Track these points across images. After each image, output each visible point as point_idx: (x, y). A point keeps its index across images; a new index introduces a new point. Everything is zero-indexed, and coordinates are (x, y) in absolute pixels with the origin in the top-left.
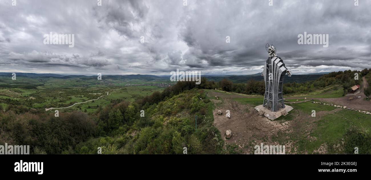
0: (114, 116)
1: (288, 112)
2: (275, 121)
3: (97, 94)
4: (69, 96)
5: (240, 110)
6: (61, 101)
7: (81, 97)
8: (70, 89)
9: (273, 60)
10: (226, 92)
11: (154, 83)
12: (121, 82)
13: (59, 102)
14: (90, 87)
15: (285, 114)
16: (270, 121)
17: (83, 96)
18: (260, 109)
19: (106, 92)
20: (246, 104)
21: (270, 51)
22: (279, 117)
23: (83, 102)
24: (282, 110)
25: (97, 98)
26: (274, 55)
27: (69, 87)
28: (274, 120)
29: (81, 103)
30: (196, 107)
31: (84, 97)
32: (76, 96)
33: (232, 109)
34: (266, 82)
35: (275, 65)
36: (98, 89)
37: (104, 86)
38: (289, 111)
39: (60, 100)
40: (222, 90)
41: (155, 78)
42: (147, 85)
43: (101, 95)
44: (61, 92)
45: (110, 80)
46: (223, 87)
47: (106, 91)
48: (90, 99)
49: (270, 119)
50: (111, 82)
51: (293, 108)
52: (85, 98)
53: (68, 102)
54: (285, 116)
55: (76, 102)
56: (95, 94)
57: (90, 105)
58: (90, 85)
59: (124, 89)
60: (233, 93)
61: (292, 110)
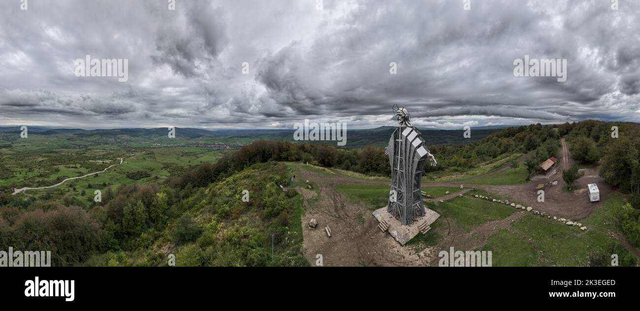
0: (133, 213)
1: (431, 226)
2: (407, 247)
3: (103, 163)
4: (56, 165)
5: (348, 216)
6: (41, 176)
7: (76, 168)
8: (56, 153)
9: (405, 133)
10: (326, 169)
11: (201, 142)
12: (145, 141)
13: (38, 176)
14: (90, 149)
15: (424, 229)
16: (398, 245)
17: (78, 165)
18: (383, 218)
19: (119, 159)
20: (358, 203)
21: (400, 118)
22: (415, 237)
23: (78, 176)
24: (421, 222)
25: (104, 170)
26: (406, 124)
27: (54, 150)
28: (406, 245)
29: (76, 179)
30: (273, 206)
31: (81, 167)
32: (68, 166)
33: (335, 213)
36: (105, 153)
37: (115, 147)
38: (432, 223)
39: (39, 174)
41: (202, 134)
42: (188, 146)
43: (111, 164)
44: (40, 159)
45: (126, 137)
46: (320, 159)
47: (119, 156)
48: (91, 171)
49: (398, 242)
50: (127, 141)
51: (439, 215)
52: (82, 170)
53: (53, 177)
54: (424, 235)
55: (66, 177)
56: (100, 162)
57: (91, 183)
58: (91, 145)
59: (148, 154)
60: (337, 172)
61: (437, 219)
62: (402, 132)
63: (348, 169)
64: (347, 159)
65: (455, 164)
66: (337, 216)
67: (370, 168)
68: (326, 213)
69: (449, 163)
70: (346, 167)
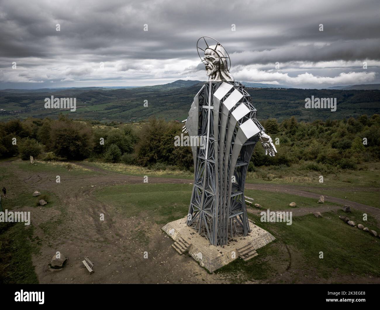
1: (258, 251)
2: (218, 275)
5: (121, 237)
9: (219, 94)
10: (73, 165)
15: (247, 254)
16: (204, 273)
18: (179, 235)
20: (137, 214)
21: (210, 64)
22: (231, 264)
24: (242, 243)
26: (222, 77)
28: (216, 272)
34: (197, 158)
35: (225, 113)
38: (260, 247)
40: (56, 160)
49: (204, 268)
51: (274, 238)
54: (247, 262)
60: (97, 168)
61: (270, 243)
62: (213, 91)
63: (115, 160)
64: (113, 142)
65: (314, 156)
66: (102, 239)
67: (156, 157)
68: (81, 239)
69: (301, 152)
70: (112, 157)
